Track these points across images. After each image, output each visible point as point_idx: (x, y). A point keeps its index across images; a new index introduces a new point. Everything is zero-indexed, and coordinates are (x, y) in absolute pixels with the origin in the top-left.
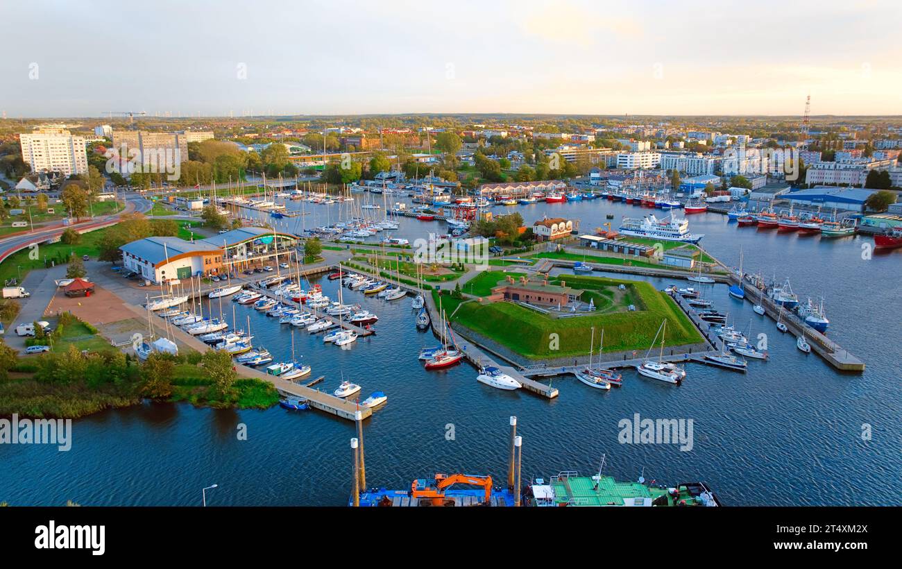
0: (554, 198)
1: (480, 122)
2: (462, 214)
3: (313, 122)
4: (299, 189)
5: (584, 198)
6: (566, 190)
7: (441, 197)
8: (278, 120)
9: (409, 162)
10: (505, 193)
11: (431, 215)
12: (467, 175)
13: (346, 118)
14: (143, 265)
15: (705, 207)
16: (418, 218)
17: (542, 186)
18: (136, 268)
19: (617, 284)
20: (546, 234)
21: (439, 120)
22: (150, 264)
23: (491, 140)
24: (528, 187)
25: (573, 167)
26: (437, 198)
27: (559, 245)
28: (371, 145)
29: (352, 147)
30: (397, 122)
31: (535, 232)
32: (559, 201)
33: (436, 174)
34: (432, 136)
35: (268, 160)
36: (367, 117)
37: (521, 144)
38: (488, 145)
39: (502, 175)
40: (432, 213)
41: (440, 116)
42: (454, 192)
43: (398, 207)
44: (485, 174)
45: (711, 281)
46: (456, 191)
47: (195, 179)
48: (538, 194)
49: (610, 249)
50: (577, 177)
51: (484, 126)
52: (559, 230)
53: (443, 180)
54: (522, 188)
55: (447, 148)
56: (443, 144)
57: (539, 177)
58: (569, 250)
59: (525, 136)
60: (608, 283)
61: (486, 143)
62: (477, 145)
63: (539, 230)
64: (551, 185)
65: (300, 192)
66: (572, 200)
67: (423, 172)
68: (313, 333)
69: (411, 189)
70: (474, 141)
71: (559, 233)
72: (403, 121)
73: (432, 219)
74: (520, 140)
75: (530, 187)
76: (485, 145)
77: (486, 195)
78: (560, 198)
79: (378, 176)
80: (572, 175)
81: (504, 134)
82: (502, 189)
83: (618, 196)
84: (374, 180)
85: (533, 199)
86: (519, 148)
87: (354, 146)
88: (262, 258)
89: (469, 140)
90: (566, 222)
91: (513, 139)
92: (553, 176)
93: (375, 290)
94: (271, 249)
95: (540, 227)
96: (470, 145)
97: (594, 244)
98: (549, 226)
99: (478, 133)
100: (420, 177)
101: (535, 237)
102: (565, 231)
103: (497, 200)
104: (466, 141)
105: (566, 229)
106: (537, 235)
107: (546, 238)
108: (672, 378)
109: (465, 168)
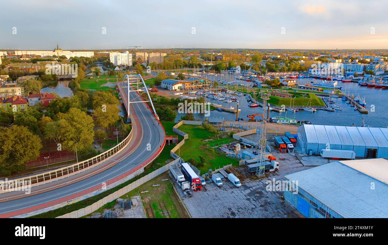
0: (293, 77)
1: (270, 52)
2: (260, 79)
3: (201, 51)
4: (205, 71)
5: (305, 77)
6: (298, 75)
7: (253, 76)
8: (185, 50)
9: (242, 64)
10: (276, 75)
11: (250, 80)
12: (263, 70)
13: (213, 49)
14: (168, 86)
15: (351, 80)
16: (246, 81)
17: (289, 73)
18: (166, 87)
19: (304, 94)
20: (287, 84)
21: (252, 52)
22: (171, 85)
23: (273, 59)
24: (284, 74)
25: (303, 68)
26: (252, 76)
27: (290, 87)
28: (227, 59)
29: (219, 59)
30: (235, 52)
31: (283, 83)
32: (295, 78)
33: (252, 69)
34: (250, 57)
35: (191, 62)
36: (222, 49)
37: (285, 60)
38: (272, 61)
39: (276, 70)
40: (251, 79)
41: (253, 50)
42: (258, 74)
43: (240, 77)
44: (269, 69)
45: (337, 97)
46: (259, 74)
47: (168, 67)
48: (288, 76)
49: (307, 88)
50: (304, 71)
51: (271, 54)
52: (291, 83)
53: (254, 71)
54: (282, 73)
55: (256, 61)
56: (255, 59)
57: (289, 70)
58: (293, 89)
59: (287, 57)
60: (302, 94)
61: (271, 60)
62: (268, 60)
63: (284, 83)
64: (293, 73)
65: (205, 72)
66: (300, 78)
67: (248, 68)
68: (220, 100)
69: (243, 73)
70: (266, 59)
71: (291, 84)
72: (238, 51)
73: (251, 81)
74: (285, 59)
75: (285, 73)
76: (271, 61)
77: (269, 76)
78: (296, 77)
79: (231, 69)
80: (302, 70)
81: (279, 57)
82: (275, 74)
83: (318, 77)
84: (230, 70)
85: (285, 77)
86: (284, 61)
87: (220, 59)
88: (201, 85)
89: (265, 59)
90: (293, 81)
91: (282, 58)
92: (294, 70)
93: (235, 94)
94: (203, 83)
95: (285, 82)
96: (265, 61)
97: (302, 87)
98: (288, 82)
99: (268, 56)
100: (246, 69)
101: (283, 85)
102: (293, 84)
103: (273, 77)
104: (263, 59)
105: (293, 83)
106: (284, 85)
107: (286, 85)
108: (312, 111)
109: (262, 67)
